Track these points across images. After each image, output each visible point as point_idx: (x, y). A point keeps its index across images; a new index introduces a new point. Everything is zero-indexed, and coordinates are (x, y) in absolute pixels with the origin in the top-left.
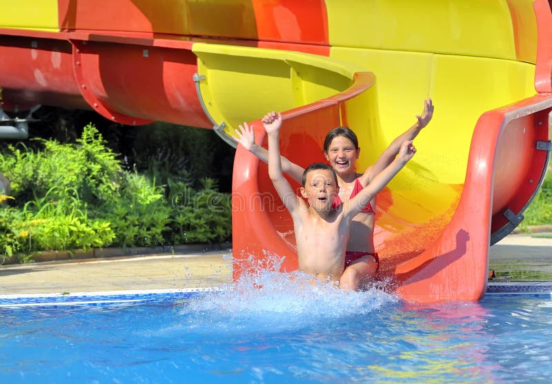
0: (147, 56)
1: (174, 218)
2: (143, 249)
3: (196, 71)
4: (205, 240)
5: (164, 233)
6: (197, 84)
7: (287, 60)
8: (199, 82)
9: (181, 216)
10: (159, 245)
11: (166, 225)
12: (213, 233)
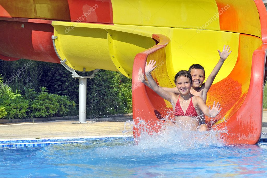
0: (24, 27)
1: (31, 105)
2: (17, 120)
3: (53, 34)
4: (45, 116)
5: (27, 113)
6: (53, 41)
7: (106, 29)
8: (54, 39)
9: (34, 104)
10: (24, 118)
11: (27, 109)
12: (48, 112)
